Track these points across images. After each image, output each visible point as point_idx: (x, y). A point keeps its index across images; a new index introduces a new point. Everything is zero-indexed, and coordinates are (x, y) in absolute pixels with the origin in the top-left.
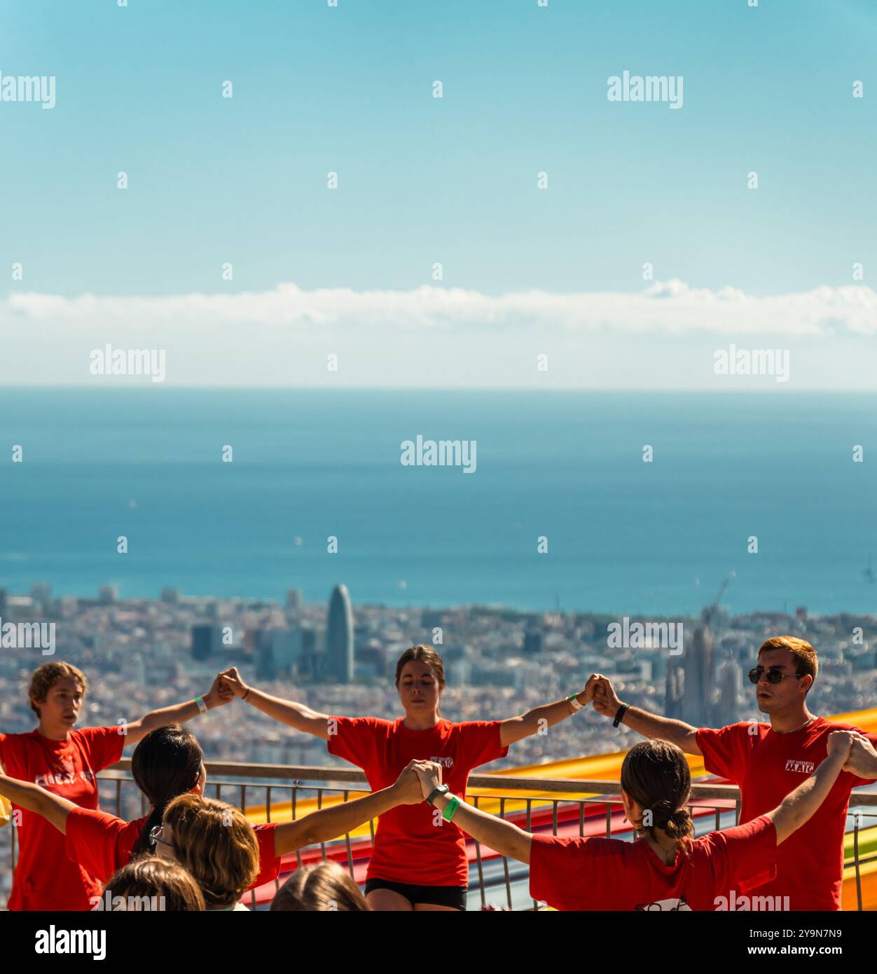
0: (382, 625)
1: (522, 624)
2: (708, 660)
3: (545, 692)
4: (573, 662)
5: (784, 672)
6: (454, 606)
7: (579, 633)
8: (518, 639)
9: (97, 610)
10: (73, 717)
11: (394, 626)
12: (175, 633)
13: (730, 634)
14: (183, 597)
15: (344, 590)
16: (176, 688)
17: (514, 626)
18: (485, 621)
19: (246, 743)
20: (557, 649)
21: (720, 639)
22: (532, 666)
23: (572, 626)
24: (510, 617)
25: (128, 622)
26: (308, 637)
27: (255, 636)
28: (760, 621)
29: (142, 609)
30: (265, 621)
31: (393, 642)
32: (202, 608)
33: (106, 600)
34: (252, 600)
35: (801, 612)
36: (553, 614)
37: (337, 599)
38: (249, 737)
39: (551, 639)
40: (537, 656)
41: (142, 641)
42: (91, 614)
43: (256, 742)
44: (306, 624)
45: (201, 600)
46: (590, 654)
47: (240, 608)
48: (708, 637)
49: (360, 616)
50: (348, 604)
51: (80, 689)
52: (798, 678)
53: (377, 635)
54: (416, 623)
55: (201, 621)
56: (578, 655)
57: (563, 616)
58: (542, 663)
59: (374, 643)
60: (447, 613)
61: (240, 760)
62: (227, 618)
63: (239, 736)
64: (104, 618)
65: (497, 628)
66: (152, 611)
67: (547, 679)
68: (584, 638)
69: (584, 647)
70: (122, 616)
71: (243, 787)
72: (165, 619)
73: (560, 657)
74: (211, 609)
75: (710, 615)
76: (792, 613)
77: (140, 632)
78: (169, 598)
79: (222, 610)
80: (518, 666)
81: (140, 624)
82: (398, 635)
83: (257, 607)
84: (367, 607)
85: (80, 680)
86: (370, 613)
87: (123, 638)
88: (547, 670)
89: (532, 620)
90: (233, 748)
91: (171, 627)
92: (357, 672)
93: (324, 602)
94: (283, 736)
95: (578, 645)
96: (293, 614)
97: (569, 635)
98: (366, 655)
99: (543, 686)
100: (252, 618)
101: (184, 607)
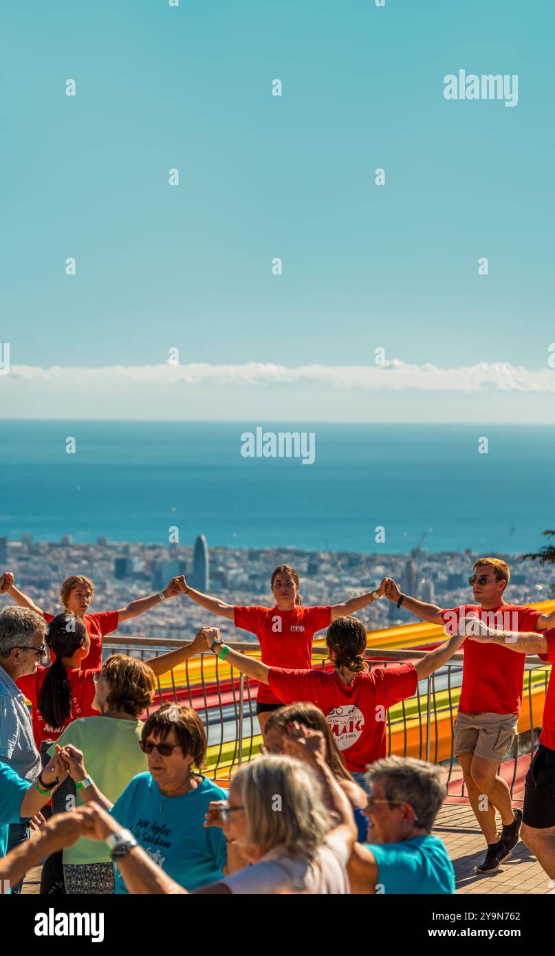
0: (225, 559)
1: (306, 559)
2: (415, 579)
3: (320, 597)
4: (336, 580)
5: (489, 578)
6: (268, 548)
7: (340, 563)
8: (304, 567)
9: (59, 549)
10: (86, 606)
11: (232, 559)
12: (105, 563)
13: (427, 564)
14: (110, 542)
15: (203, 538)
16: (105, 594)
17: (301, 559)
18: (285, 556)
19: (146, 627)
20: (326, 573)
21: (421, 567)
22: (314, 582)
23: (335, 559)
24: (300, 554)
25: (78, 556)
26: (183, 566)
27: (152, 565)
28: (444, 557)
29: (86, 549)
30: (157, 556)
31: (231, 568)
32: (121, 548)
33: (65, 544)
34: (150, 544)
35: (468, 551)
36: (324, 552)
37: (199, 544)
38: (147, 623)
39: (323, 567)
40: (315, 577)
41: (86, 567)
42: (55, 552)
43: (152, 627)
44: (181, 558)
45: (120, 544)
46: (347, 576)
47: (143, 549)
48: (414, 566)
49: (212, 554)
50: (206, 546)
51: (89, 591)
52: (497, 582)
53: (223, 564)
54: (245, 557)
55: (120, 556)
56: (339, 577)
57: (330, 554)
58: (318, 581)
59: (221, 569)
60: (263, 552)
61: (143, 636)
62: (135, 554)
63: (142, 623)
64: (64, 554)
65: (292, 560)
66: (92, 550)
67: (321, 590)
68: (343, 567)
69: (343, 572)
70: (75, 553)
71: (143, 652)
72: (100, 555)
73: (328, 578)
74: (126, 549)
75: (415, 554)
76: (463, 552)
77: (84, 562)
78: (101, 542)
79: (133, 550)
80: (305, 583)
81: (85, 558)
82: (235, 565)
83: (153, 548)
84: (217, 548)
85: (89, 585)
86: (218, 551)
87: (75, 566)
88: (321, 585)
89: (313, 556)
90: (139, 630)
91: (103, 559)
92: (211, 586)
93: (192, 546)
94: (167, 623)
95: (339, 570)
96: (174, 552)
97: (334, 565)
98: (216, 576)
99: (319, 594)
100: (150, 554)
101: (111, 548)
